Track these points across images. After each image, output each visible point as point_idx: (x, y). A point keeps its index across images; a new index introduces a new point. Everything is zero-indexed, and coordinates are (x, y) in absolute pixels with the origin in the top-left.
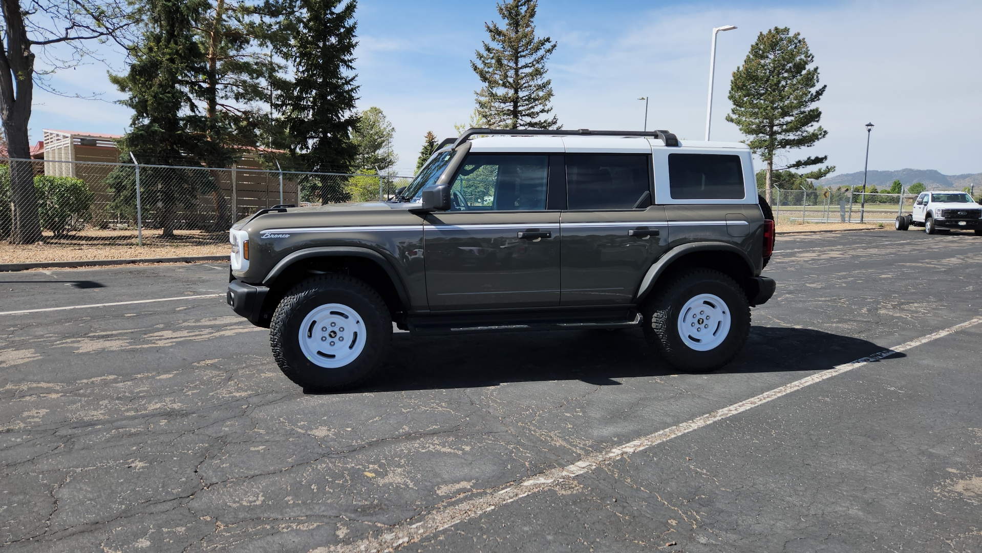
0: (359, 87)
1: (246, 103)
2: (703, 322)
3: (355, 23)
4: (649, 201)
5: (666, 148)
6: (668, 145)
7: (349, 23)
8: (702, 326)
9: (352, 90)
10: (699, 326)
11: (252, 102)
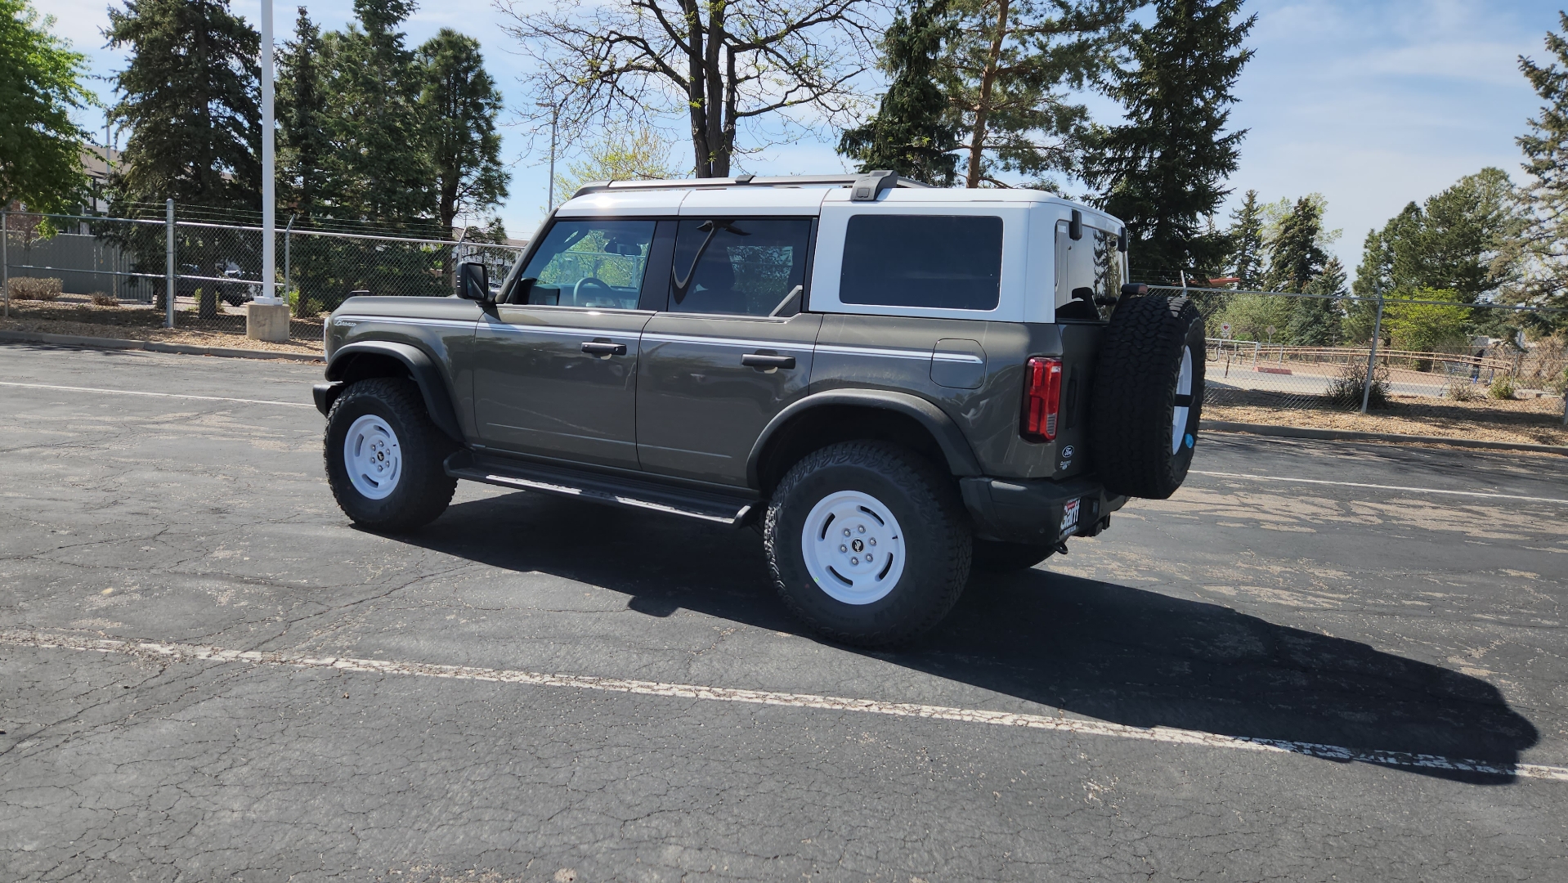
0: (1245, 131)
1: (1035, 175)
2: (861, 548)
3: (1253, 19)
4: (801, 304)
5: (851, 204)
6: (854, 200)
7: (1235, 20)
8: (861, 555)
9: (1230, 138)
10: (854, 554)
11: (1044, 172)
